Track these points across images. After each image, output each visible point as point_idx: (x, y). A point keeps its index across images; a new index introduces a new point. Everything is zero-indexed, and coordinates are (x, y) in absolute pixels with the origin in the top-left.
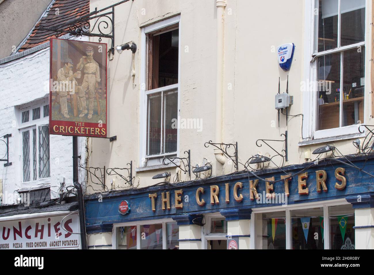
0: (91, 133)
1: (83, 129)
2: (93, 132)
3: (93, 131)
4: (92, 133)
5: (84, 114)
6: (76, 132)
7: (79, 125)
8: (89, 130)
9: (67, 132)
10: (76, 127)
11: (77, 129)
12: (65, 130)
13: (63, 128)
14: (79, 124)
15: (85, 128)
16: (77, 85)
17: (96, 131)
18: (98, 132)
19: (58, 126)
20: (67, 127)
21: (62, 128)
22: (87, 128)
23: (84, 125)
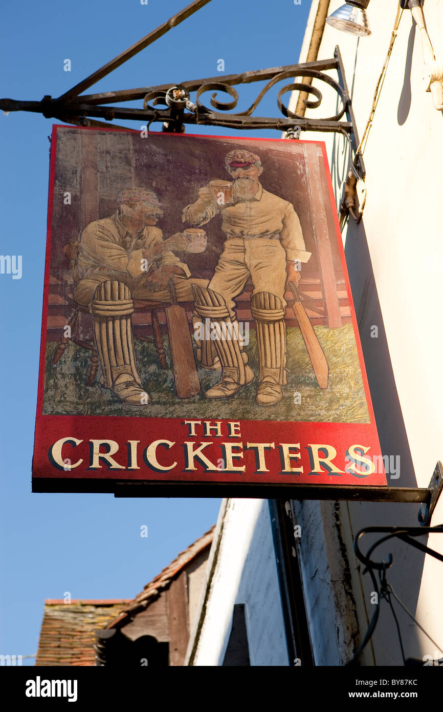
0: (288, 468)
1: (235, 449)
2: (294, 462)
3: (299, 456)
4: (292, 466)
5: (233, 387)
6: (191, 466)
7: (208, 434)
8: (274, 457)
9: (134, 465)
10: (190, 445)
11: (198, 452)
12: (123, 456)
13: (114, 447)
14: (209, 427)
15: (249, 445)
16: (189, 274)
17: (317, 460)
18: (327, 461)
19: (78, 442)
20: (134, 444)
21: (105, 448)
22: (261, 447)
23: (236, 432)
